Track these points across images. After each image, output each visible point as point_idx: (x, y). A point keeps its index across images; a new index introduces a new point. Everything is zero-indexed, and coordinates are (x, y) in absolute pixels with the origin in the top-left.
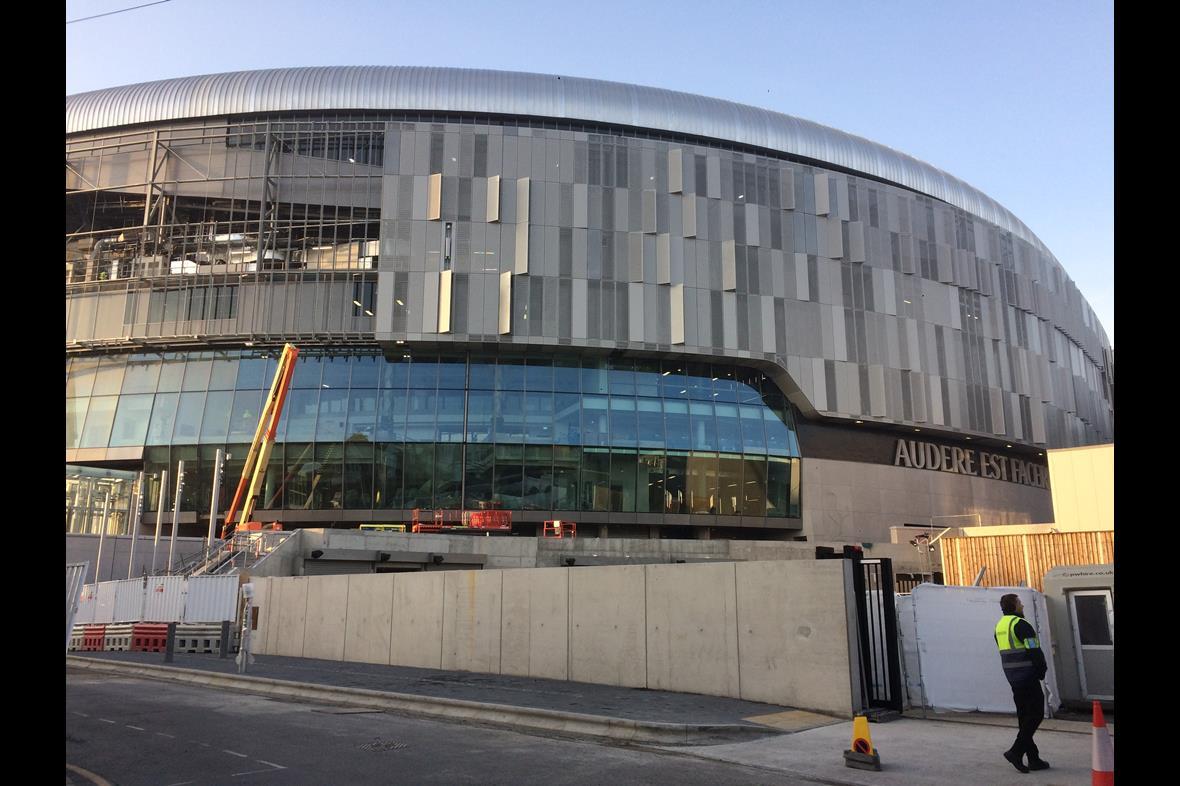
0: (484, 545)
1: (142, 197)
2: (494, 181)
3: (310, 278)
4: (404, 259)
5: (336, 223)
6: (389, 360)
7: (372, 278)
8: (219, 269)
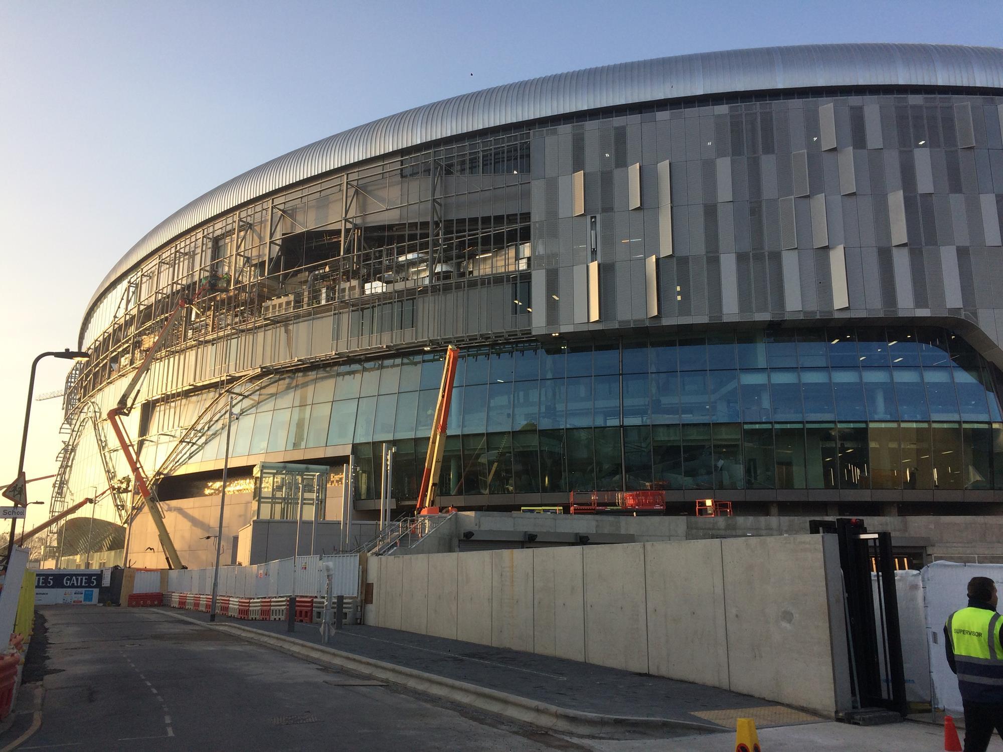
0: (631, 525)
1: (338, 232)
2: (634, 170)
3: (473, 284)
4: (555, 255)
5: (492, 231)
6: (548, 352)
7: (526, 277)
8: (400, 286)
